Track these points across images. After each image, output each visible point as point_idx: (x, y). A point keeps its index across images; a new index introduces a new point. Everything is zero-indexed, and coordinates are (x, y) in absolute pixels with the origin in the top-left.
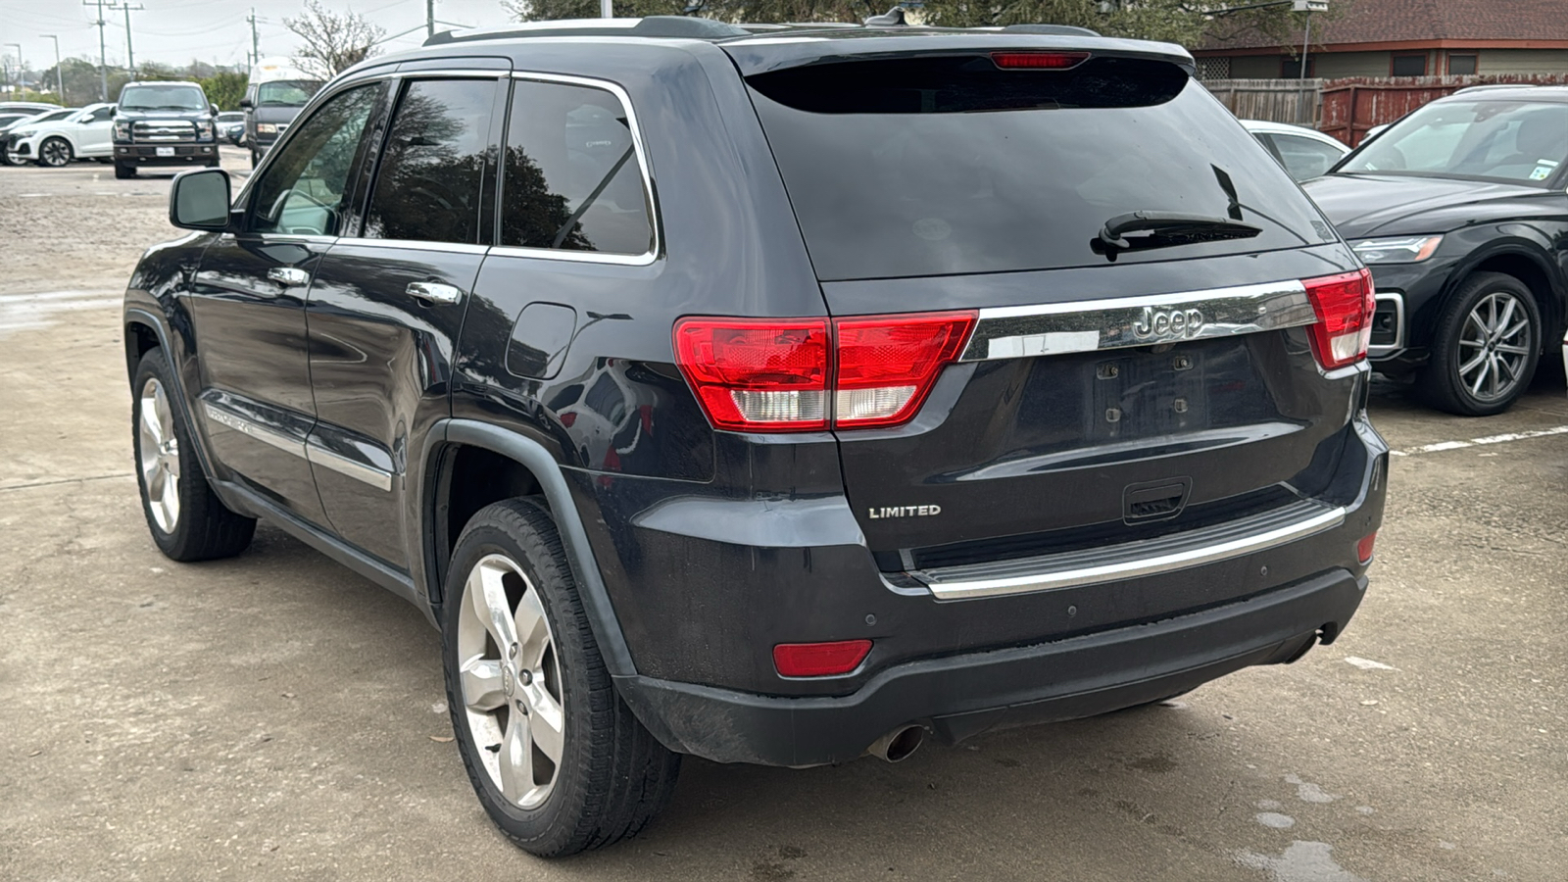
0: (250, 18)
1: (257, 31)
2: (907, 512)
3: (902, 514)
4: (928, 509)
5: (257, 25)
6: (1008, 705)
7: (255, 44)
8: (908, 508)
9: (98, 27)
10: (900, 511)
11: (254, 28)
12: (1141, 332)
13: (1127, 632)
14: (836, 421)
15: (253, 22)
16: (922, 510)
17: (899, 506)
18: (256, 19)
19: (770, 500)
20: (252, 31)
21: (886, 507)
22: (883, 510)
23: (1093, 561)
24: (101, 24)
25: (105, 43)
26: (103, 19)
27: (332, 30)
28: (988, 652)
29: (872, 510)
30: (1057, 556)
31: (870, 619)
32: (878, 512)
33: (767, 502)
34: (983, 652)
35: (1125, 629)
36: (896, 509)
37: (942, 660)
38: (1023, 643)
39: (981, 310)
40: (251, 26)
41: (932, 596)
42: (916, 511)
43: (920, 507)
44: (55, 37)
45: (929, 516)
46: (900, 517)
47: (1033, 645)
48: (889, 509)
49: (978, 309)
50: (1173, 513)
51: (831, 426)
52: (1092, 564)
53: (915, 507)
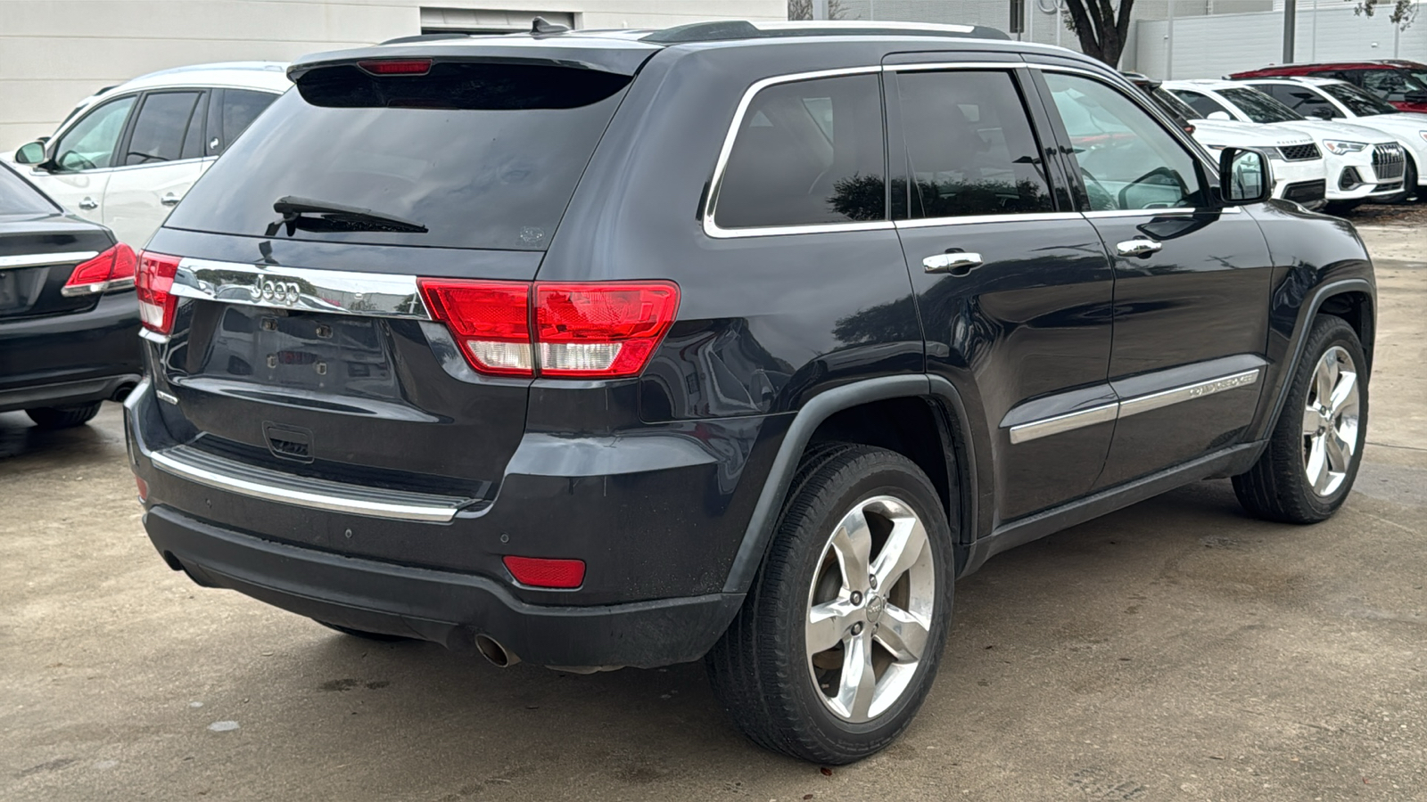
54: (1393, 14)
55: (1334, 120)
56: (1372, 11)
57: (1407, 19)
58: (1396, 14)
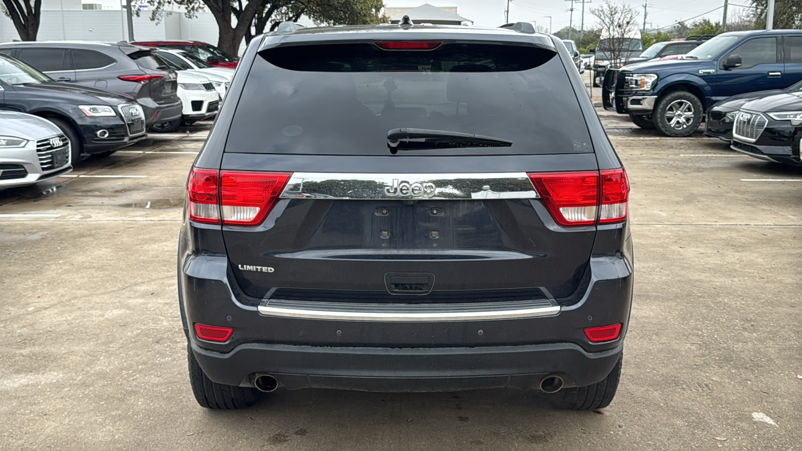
0: (644, 5)
1: (647, 11)
2: (257, 269)
3: (255, 270)
4: (268, 269)
5: (647, 8)
6: (308, 375)
7: (645, 18)
8: (257, 267)
9: (570, 12)
10: (253, 268)
11: (645, 10)
12: (389, 192)
13: (380, 350)
14: (224, 221)
15: (645, 7)
16: (264, 269)
17: (253, 266)
18: (647, 5)
19: (208, 256)
20: (644, 11)
21: (247, 265)
22: (245, 266)
23: (356, 309)
24: (572, 10)
25: (572, 20)
26: (573, 7)
27: (613, 12)
28: (295, 345)
29: (240, 266)
30: (345, 304)
31: (229, 318)
32: (242, 267)
33: (207, 257)
34: (293, 345)
35: (379, 348)
36: (252, 267)
37: (270, 345)
38: (315, 345)
39: (295, 173)
40: (644, 9)
41: (258, 312)
42: (261, 269)
43: (263, 268)
44: (551, 17)
45: (268, 273)
46: (253, 271)
47: (321, 346)
48: (248, 266)
49: (293, 172)
50: (423, 293)
51: (222, 222)
52: (354, 311)
53: (261, 267)
54: (151, 17)
55: (188, 70)
56: (139, 14)
57: (158, 19)
58: (153, 17)
